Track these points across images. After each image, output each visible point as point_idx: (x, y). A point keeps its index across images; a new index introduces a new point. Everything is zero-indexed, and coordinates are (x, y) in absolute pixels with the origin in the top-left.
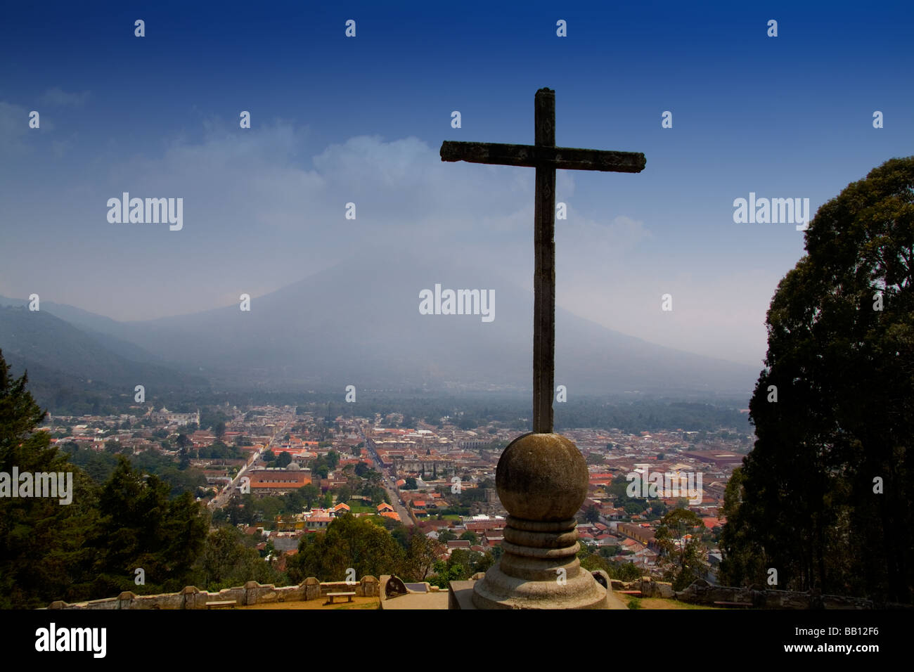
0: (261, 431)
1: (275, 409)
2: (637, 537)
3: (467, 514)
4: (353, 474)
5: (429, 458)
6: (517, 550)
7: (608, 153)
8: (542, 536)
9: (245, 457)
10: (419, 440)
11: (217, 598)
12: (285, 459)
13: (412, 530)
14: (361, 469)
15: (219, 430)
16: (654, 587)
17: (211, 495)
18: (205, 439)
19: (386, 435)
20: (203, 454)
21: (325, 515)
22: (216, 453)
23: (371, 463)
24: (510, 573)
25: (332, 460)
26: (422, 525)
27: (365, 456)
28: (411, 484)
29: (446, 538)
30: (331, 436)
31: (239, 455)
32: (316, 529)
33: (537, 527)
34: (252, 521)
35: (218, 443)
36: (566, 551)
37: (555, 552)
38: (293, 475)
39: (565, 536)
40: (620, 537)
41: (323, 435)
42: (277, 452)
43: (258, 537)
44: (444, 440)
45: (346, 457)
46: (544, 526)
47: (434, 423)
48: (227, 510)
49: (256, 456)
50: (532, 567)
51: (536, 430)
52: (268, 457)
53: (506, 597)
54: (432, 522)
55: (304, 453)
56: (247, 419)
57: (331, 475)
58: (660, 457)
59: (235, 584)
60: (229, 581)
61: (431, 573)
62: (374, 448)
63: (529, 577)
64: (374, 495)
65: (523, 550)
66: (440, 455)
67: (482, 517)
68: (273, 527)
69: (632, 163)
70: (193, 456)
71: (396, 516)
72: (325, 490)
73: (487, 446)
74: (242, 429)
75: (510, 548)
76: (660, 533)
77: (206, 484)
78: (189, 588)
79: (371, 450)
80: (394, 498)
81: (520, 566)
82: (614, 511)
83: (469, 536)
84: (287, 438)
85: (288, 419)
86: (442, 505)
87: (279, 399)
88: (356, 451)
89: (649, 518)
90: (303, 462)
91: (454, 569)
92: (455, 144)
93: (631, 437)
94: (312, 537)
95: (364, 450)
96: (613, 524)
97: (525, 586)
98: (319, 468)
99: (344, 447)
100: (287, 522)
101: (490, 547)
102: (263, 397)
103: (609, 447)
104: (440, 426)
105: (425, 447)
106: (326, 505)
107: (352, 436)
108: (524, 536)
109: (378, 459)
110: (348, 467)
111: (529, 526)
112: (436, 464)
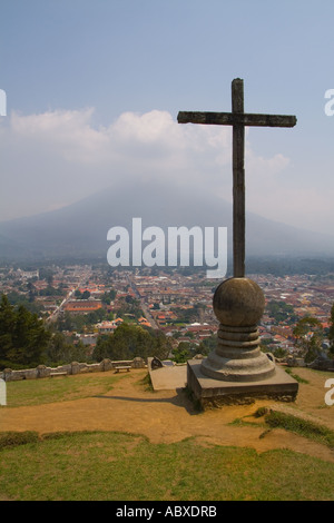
0: (73, 280)
1: (80, 268)
2: (282, 334)
3: (188, 322)
4: (124, 302)
5: (166, 292)
6: (225, 343)
7: (275, 116)
8: (239, 335)
9: (65, 295)
10: (160, 283)
11: (56, 371)
12: (87, 294)
13: (158, 332)
14: (129, 299)
15: (50, 280)
16: (294, 361)
17: (47, 315)
18: (42, 285)
19: (142, 280)
20: (42, 293)
21: (109, 324)
22: (49, 293)
23: (134, 296)
24: (222, 355)
25: (113, 295)
26: (163, 329)
27: (131, 292)
28: (157, 307)
29: (177, 336)
30: (111, 281)
31: (61, 293)
32: (105, 332)
33: (236, 330)
34: (70, 329)
35: (50, 287)
36: (252, 343)
37: (247, 343)
38: (91, 303)
39: (252, 334)
40: (273, 334)
41: (107, 281)
42: (82, 291)
43: (74, 337)
44: (174, 282)
45: (120, 293)
46: (241, 329)
47: (168, 273)
48: (56, 323)
49: (70, 294)
50: (234, 352)
51: (235, 277)
52: (77, 294)
53: (220, 368)
54: (169, 327)
55: (97, 291)
56: (65, 273)
57: (112, 303)
58: (295, 290)
59: (64, 363)
60: (61, 362)
61: (171, 355)
62: (135, 287)
63: (232, 357)
64: (137, 313)
65: (229, 343)
66: (172, 290)
67: (196, 324)
68: (82, 332)
69: (289, 121)
70: (36, 294)
71: (149, 325)
72: (109, 311)
73: (198, 285)
74: (62, 279)
75: (222, 342)
76: (295, 331)
77: (44, 309)
78: (41, 366)
79: (134, 289)
80: (147, 315)
81: (227, 351)
82: (270, 320)
83: (189, 334)
84: (87, 283)
85: (87, 273)
86: (174, 318)
87: (82, 262)
88: (126, 289)
89: (289, 323)
90: (96, 296)
91: (183, 353)
92: (186, 113)
93: (278, 278)
94: (104, 337)
95: (130, 289)
96: (269, 327)
97: (231, 362)
98: (106, 299)
99: (119, 287)
100: (89, 329)
101: (201, 340)
102: (73, 261)
103: (267, 284)
104: (172, 274)
105: (163, 286)
106: (110, 319)
107: (123, 281)
108: (230, 335)
109: (138, 293)
110: (121, 298)
111: (232, 329)
112: (170, 295)
